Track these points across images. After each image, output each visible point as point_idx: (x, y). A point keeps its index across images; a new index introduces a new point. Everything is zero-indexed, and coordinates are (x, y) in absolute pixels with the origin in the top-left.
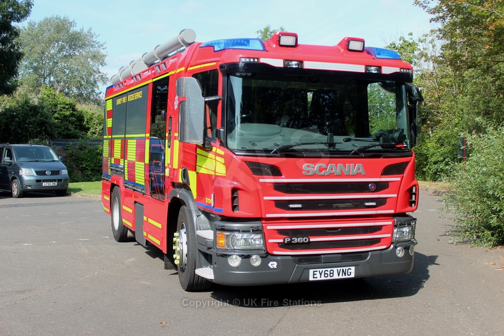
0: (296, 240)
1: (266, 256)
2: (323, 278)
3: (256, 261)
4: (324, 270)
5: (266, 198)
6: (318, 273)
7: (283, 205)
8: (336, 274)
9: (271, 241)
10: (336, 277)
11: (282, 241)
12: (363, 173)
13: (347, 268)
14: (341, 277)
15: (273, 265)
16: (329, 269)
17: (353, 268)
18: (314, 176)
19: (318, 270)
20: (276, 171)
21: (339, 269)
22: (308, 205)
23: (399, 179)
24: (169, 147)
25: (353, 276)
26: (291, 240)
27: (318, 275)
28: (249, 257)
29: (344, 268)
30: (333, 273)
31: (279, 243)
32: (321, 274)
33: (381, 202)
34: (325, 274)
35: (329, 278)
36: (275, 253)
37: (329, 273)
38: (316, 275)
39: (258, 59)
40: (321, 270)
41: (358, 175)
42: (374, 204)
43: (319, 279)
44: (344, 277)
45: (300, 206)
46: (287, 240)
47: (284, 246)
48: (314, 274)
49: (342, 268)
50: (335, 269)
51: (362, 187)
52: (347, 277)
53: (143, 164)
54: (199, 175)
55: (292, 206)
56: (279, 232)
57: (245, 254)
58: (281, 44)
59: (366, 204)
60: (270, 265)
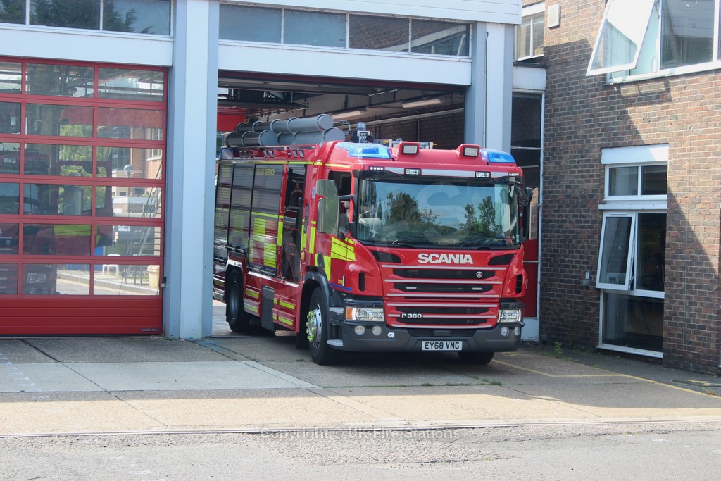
0: (411, 316)
1: (386, 326)
2: (434, 349)
3: (377, 331)
4: (435, 342)
5: (386, 280)
6: (429, 344)
7: (401, 287)
8: (445, 346)
9: (390, 315)
10: (445, 348)
11: (399, 316)
12: (471, 262)
13: (455, 342)
14: (449, 349)
15: (391, 335)
16: (439, 342)
17: (461, 343)
18: (429, 263)
19: (429, 342)
20: (396, 259)
21: (448, 342)
22: (422, 288)
23: (505, 269)
24: (305, 232)
25: (460, 349)
26: (407, 316)
27: (429, 346)
28: (372, 327)
29: (453, 342)
30: (442, 346)
31: (397, 318)
32: (432, 345)
33: (487, 288)
34: (436, 345)
35: (439, 349)
36: (393, 325)
37: (439, 345)
38: (428, 346)
39: (384, 167)
40: (432, 342)
42: (481, 289)
43: (430, 349)
44: (452, 349)
45: (415, 288)
46: (404, 315)
47: (400, 320)
48: (426, 345)
49: (450, 342)
50: (444, 342)
51: (471, 274)
52: (455, 349)
53: (275, 246)
54: (333, 260)
55: (408, 288)
56: (398, 308)
57: (369, 326)
58: (405, 152)
59: (474, 289)
60: (388, 335)
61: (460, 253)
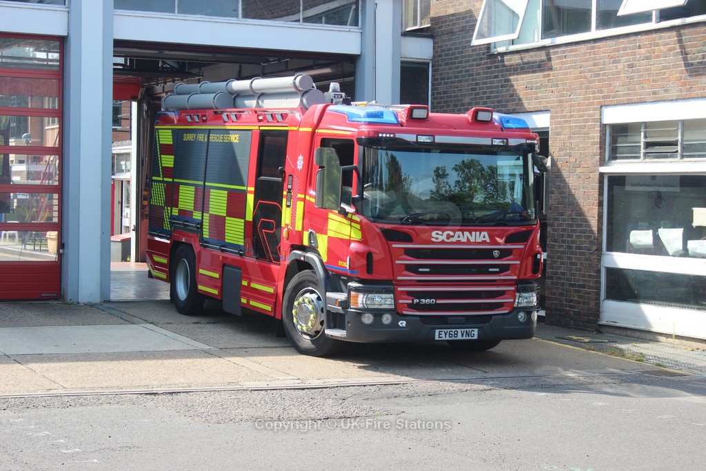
1: (396, 313)
2: (448, 338)
3: (387, 319)
4: (449, 330)
5: (397, 262)
6: (443, 333)
7: (413, 269)
8: (460, 335)
9: (400, 301)
10: (460, 337)
11: (410, 302)
12: (488, 240)
13: (471, 330)
14: (464, 338)
15: (403, 323)
16: (454, 330)
17: (476, 330)
19: (443, 330)
20: (407, 238)
21: (463, 330)
22: (435, 270)
23: (522, 247)
24: (288, 206)
25: (476, 337)
27: (443, 335)
28: (381, 316)
29: (468, 330)
30: (457, 334)
31: (408, 304)
32: (446, 334)
33: (504, 268)
34: (450, 334)
35: (453, 338)
36: (405, 312)
37: (453, 333)
38: (441, 335)
39: (394, 134)
40: (446, 331)
41: (484, 243)
42: (498, 270)
43: (444, 338)
44: (467, 338)
45: (428, 270)
46: (416, 301)
47: (411, 306)
48: (440, 334)
49: (465, 330)
50: (459, 331)
51: (487, 254)
52: (470, 338)
53: (243, 221)
54: (330, 239)
55: (420, 270)
56: (409, 293)
57: (378, 313)
58: (414, 116)
59: (490, 270)
60: (399, 323)
61: (476, 231)
